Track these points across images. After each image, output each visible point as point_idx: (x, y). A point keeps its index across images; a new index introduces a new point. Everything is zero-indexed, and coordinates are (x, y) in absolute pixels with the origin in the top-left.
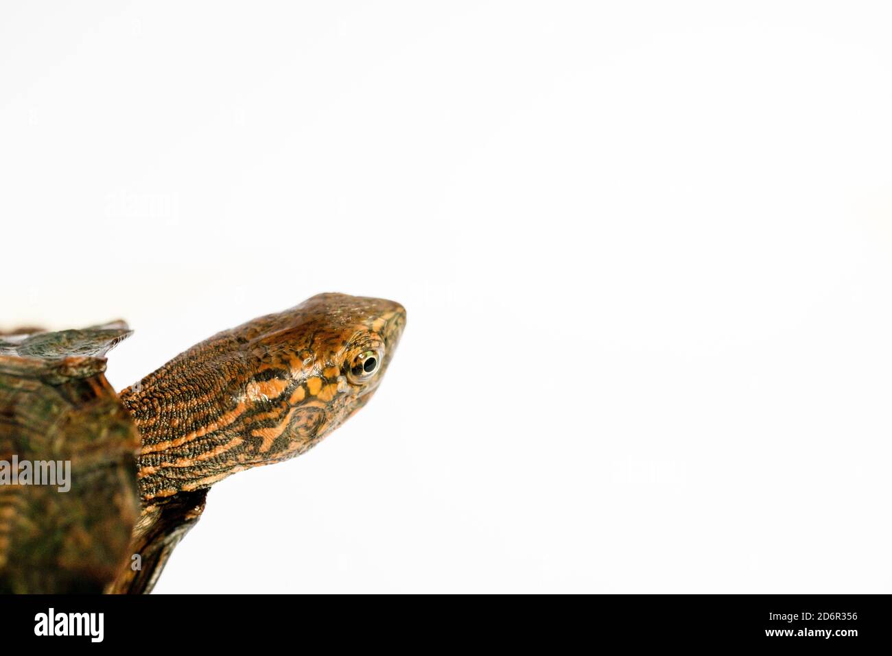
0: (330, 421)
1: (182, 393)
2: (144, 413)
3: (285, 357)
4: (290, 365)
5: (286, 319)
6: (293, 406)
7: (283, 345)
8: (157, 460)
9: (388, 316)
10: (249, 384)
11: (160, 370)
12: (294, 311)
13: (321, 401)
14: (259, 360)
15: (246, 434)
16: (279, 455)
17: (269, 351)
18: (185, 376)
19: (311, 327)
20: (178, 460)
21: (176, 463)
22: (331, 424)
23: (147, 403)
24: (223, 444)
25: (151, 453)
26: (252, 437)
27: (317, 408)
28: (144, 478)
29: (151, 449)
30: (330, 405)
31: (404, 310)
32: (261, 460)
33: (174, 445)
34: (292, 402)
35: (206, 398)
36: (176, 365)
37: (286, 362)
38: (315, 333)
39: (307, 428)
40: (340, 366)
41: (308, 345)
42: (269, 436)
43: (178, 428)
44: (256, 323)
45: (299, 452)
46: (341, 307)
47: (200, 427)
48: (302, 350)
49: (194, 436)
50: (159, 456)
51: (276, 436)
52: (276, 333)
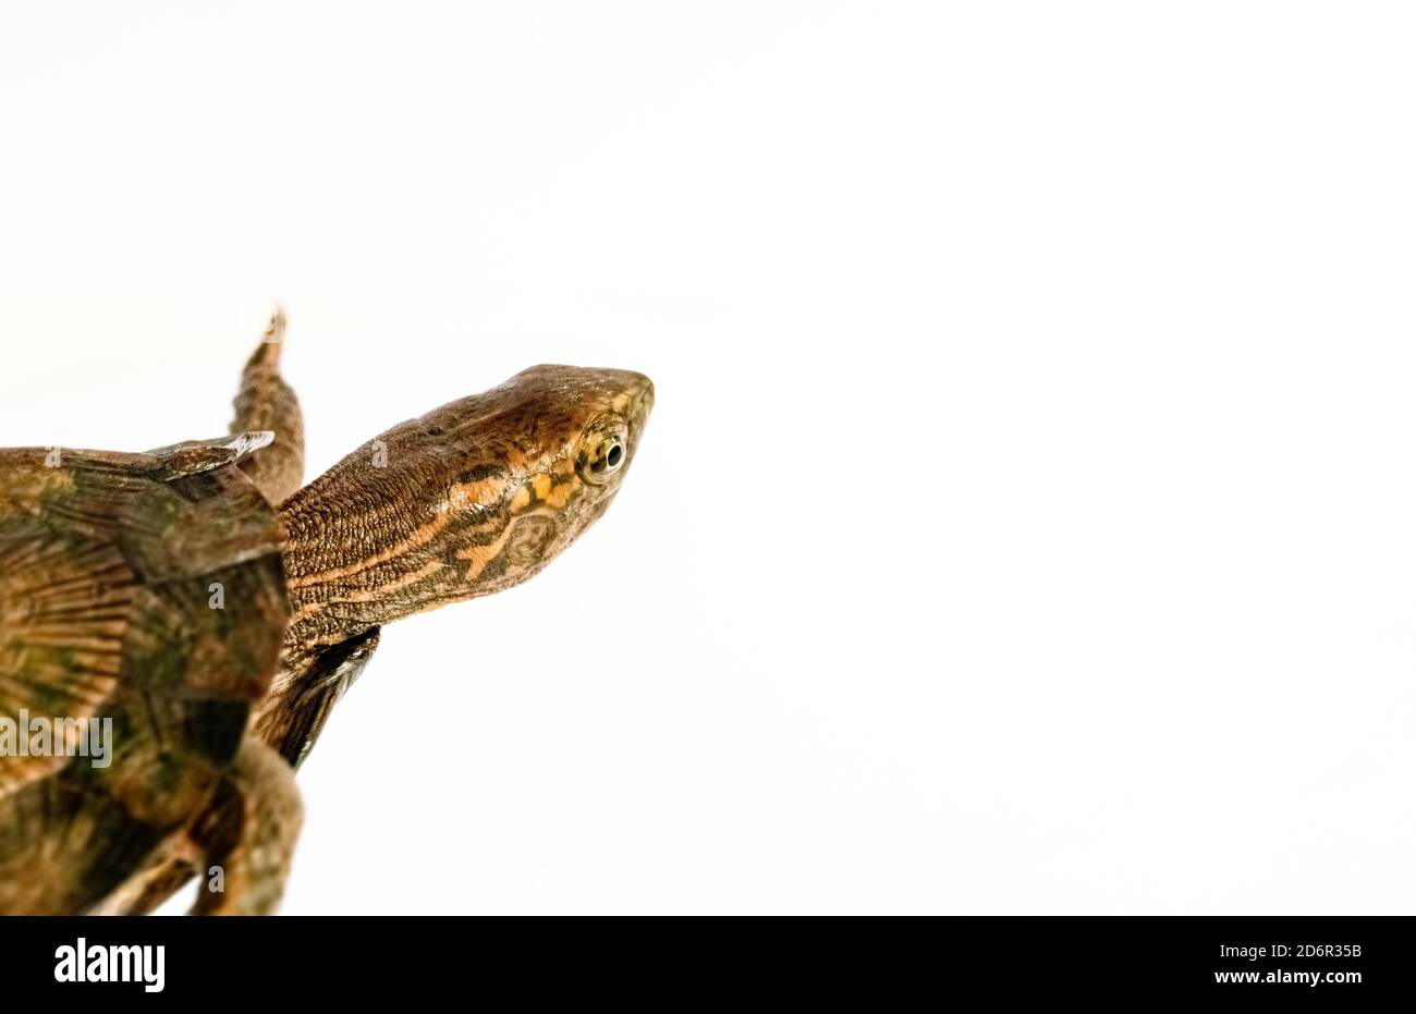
0: (561, 535)
1: (356, 503)
2: (303, 533)
3: (499, 449)
4: (508, 458)
5: (492, 402)
6: (513, 515)
7: (494, 434)
8: (323, 594)
9: (632, 392)
10: (453, 488)
11: (320, 479)
12: (503, 390)
13: (551, 507)
14: (465, 455)
15: (449, 555)
16: (491, 584)
17: (476, 443)
18: (359, 481)
19: (530, 408)
20: (352, 594)
21: (349, 596)
22: (562, 541)
23: (305, 519)
24: (415, 571)
25: (315, 585)
26: (455, 560)
27: (545, 517)
28: (304, 620)
29: (313, 580)
30: (561, 512)
31: (651, 384)
32: (466, 590)
33: (346, 573)
34: (513, 509)
35: (391, 509)
36: (343, 471)
37: (502, 456)
38: (538, 416)
39: (531, 545)
40: (574, 459)
41: (529, 432)
42: (480, 557)
43: (352, 551)
44: (452, 408)
45: (519, 579)
46: (567, 381)
47: (383, 549)
48: (522, 440)
49: (374, 560)
50: (325, 589)
51: (491, 557)
52: (482, 419)
